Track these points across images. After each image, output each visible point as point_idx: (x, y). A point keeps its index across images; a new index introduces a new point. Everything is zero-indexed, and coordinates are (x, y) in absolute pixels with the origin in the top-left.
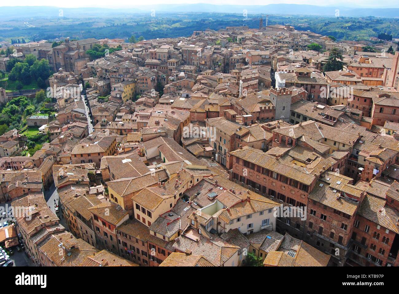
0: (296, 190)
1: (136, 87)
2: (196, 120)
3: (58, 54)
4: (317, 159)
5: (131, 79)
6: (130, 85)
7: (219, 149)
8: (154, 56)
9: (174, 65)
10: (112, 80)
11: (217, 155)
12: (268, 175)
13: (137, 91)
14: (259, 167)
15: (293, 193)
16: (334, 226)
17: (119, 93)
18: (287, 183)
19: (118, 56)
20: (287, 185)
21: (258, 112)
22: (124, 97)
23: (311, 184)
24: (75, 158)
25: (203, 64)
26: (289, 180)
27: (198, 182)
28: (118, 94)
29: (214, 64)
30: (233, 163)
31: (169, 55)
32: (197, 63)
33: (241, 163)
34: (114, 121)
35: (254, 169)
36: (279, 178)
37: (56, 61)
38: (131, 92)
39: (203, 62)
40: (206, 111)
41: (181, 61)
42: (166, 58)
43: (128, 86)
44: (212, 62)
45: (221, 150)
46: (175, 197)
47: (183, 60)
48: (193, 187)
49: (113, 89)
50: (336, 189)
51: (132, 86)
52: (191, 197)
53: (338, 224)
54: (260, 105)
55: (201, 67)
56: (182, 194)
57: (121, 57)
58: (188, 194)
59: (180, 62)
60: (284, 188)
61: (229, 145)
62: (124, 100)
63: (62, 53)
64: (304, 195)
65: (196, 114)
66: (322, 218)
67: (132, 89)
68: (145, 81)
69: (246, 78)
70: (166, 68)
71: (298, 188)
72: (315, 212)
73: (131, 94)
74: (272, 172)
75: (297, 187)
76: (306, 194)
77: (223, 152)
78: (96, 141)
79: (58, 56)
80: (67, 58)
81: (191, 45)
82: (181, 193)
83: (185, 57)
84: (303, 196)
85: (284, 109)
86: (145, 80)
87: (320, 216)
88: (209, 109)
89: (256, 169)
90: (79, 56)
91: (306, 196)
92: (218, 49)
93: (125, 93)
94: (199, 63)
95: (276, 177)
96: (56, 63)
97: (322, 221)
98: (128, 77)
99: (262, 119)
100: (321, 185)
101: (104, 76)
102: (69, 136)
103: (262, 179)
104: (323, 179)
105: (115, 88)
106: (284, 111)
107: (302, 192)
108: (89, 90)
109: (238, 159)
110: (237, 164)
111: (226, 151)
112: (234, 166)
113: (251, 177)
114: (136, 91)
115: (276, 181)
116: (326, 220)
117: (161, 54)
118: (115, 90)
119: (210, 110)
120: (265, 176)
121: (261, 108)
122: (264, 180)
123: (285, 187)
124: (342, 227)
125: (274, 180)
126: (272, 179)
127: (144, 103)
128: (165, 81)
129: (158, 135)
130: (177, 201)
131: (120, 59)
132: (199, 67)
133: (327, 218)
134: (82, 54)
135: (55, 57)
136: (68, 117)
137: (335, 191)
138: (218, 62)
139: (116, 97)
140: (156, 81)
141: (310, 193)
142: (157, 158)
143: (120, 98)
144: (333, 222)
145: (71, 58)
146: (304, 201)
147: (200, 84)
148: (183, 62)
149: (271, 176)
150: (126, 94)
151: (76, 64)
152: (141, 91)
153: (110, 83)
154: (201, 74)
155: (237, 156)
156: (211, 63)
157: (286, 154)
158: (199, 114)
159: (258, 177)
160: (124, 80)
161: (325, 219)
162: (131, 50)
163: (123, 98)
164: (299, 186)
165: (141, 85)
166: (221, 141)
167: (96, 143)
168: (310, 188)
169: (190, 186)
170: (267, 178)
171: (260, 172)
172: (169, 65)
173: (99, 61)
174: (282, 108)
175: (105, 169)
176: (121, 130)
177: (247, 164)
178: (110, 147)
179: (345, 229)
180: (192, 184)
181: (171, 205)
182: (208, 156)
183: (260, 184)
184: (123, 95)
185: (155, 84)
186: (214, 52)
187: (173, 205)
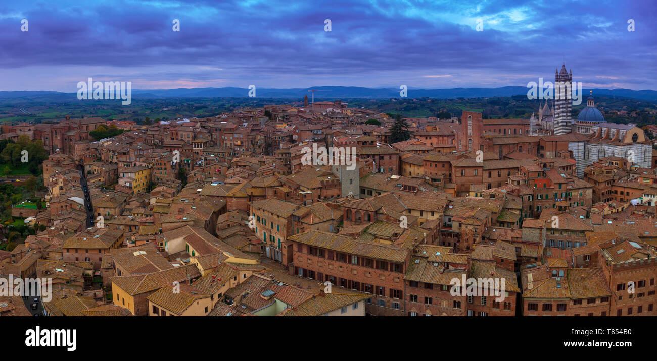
0: (386, 273)
1: (151, 175)
2: (234, 208)
3: (56, 134)
4: (405, 232)
5: (145, 164)
6: (144, 172)
7: (271, 240)
8: (174, 136)
9: (201, 147)
10: (121, 165)
11: (268, 248)
12: (345, 261)
13: (153, 179)
14: (331, 252)
15: (383, 278)
16: (444, 309)
17: (129, 180)
18: (372, 267)
19: (129, 137)
20: (373, 270)
21: (319, 188)
22: (135, 187)
23: (405, 260)
24: (68, 253)
25: (238, 145)
26: (375, 261)
27: (245, 279)
28: (128, 182)
29: (253, 145)
30: (294, 253)
31: (195, 135)
32: (231, 144)
33: (305, 250)
34: (121, 215)
35: (323, 256)
36: (361, 262)
37: (52, 143)
38: (143, 181)
39: (239, 143)
40: (248, 194)
41: (210, 142)
42: (190, 139)
43: (140, 173)
44: (250, 143)
45: (274, 241)
46: (212, 298)
47: (212, 141)
48: (238, 285)
49: (121, 175)
50: (437, 262)
51: (146, 173)
52: (236, 299)
53: (448, 304)
54: (321, 179)
55: (236, 149)
56: (223, 295)
57: (133, 138)
58: (231, 295)
59: (209, 144)
60: (369, 275)
61: (285, 232)
62: (136, 190)
63: (61, 132)
64: (399, 278)
65: (234, 199)
66: (426, 302)
67: (145, 177)
68: (163, 167)
69: (297, 154)
70: (190, 151)
71: (389, 270)
72: (416, 297)
73: (145, 184)
74: (350, 256)
75: (387, 270)
76: (400, 275)
77: (276, 244)
78: (97, 234)
79: (56, 137)
80: (66, 139)
81: (222, 122)
82: (221, 294)
83: (215, 137)
84: (397, 280)
85: (351, 183)
86: (163, 164)
87: (424, 300)
88: (252, 192)
89: (327, 256)
90: (80, 137)
91: (401, 279)
92: (257, 125)
93: (137, 181)
94: (233, 144)
95: (356, 263)
96: (52, 146)
97: (428, 306)
98: (141, 161)
99: (325, 197)
100: (417, 261)
101: (110, 160)
102: (61, 230)
103: (337, 268)
104: (418, 254)
105: (124, 175)
106: (352, 185)
107: (394, 274)
108: (90, 177)
109: (300, 245)
110: (299, 253)
111: (281, 241)
112: (295, 257)
113: (321, 268)
114: (150, 180)
115: (358, 267)
116: (433, 302)
117: (184, 133)
118: (124, 176)
119: (254, 194)
120: (341, 264)
121: (322, 182)
122: (341, 269)
123: (370, 273)
124: (455, 306)
125: (355, 267)
126: (351, 266)
127: (162, 193)
128: (189, 167)
129: (184, 224)
130: (216, 304)
131: (131, 140)
132: (234, 149)
133: (434, 301)
134: (84, 135)
135: (52, 137)
136: (62, 206)
137: (436, 264)
138: (257, 142)
139: (125, 186)
140: (178, 167)
141: (406, 273)
142: (182, 253)
143: (131, 187)
144: (442, 304)
145: (71, 140)
146: (399, 286)
147: (237, 167)
148: (212, 143)
149: (350, 262)
150: (138, 183)
151: (76, 146)
152: (158, 179)
153: (117, 169)
154: (237, 157)
155: (299, 241)
156: (248, 144)
157: (365, 231)
158: (239, 200)
159: (330, 266)
160: (135, 165)
161: (431, 303)
162: (144, 130)
163: (133, 188)
164: (389, 267)
165: (158, 171)
166: (272, 228)
167: (96, 236)
168: (404, 266)
169: (234, 284)
170: (344, 265)
171: (333, 259)
172: (195, 147)
173: (105, 142)
174: (349, 182)
175: (107, 269)
176: (130, 226)
177: (314, 250)
178: (115, 243)
179: (459, 306)
180: (236, 282)
181: (206, 309)
182: (256, 251)
183: (335, 276)
184: (134, 184)
185: (177, 171)
186: (252, 130)
187: (209, 310)
